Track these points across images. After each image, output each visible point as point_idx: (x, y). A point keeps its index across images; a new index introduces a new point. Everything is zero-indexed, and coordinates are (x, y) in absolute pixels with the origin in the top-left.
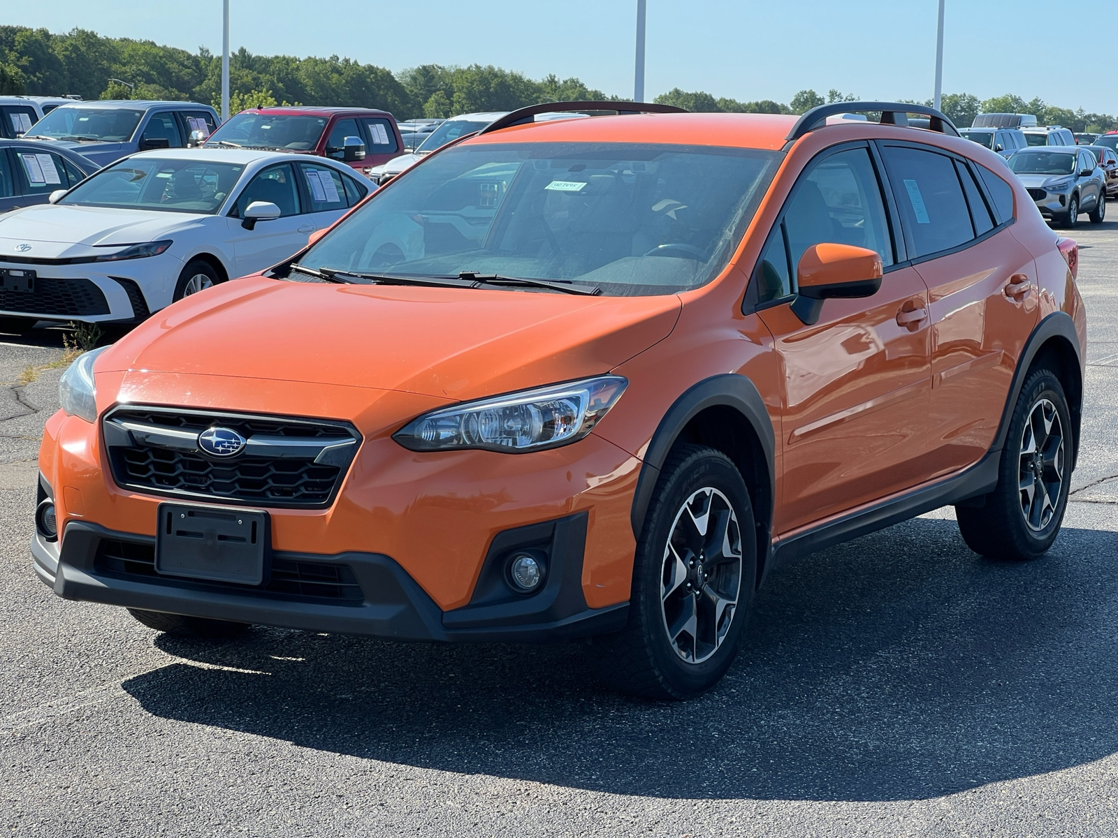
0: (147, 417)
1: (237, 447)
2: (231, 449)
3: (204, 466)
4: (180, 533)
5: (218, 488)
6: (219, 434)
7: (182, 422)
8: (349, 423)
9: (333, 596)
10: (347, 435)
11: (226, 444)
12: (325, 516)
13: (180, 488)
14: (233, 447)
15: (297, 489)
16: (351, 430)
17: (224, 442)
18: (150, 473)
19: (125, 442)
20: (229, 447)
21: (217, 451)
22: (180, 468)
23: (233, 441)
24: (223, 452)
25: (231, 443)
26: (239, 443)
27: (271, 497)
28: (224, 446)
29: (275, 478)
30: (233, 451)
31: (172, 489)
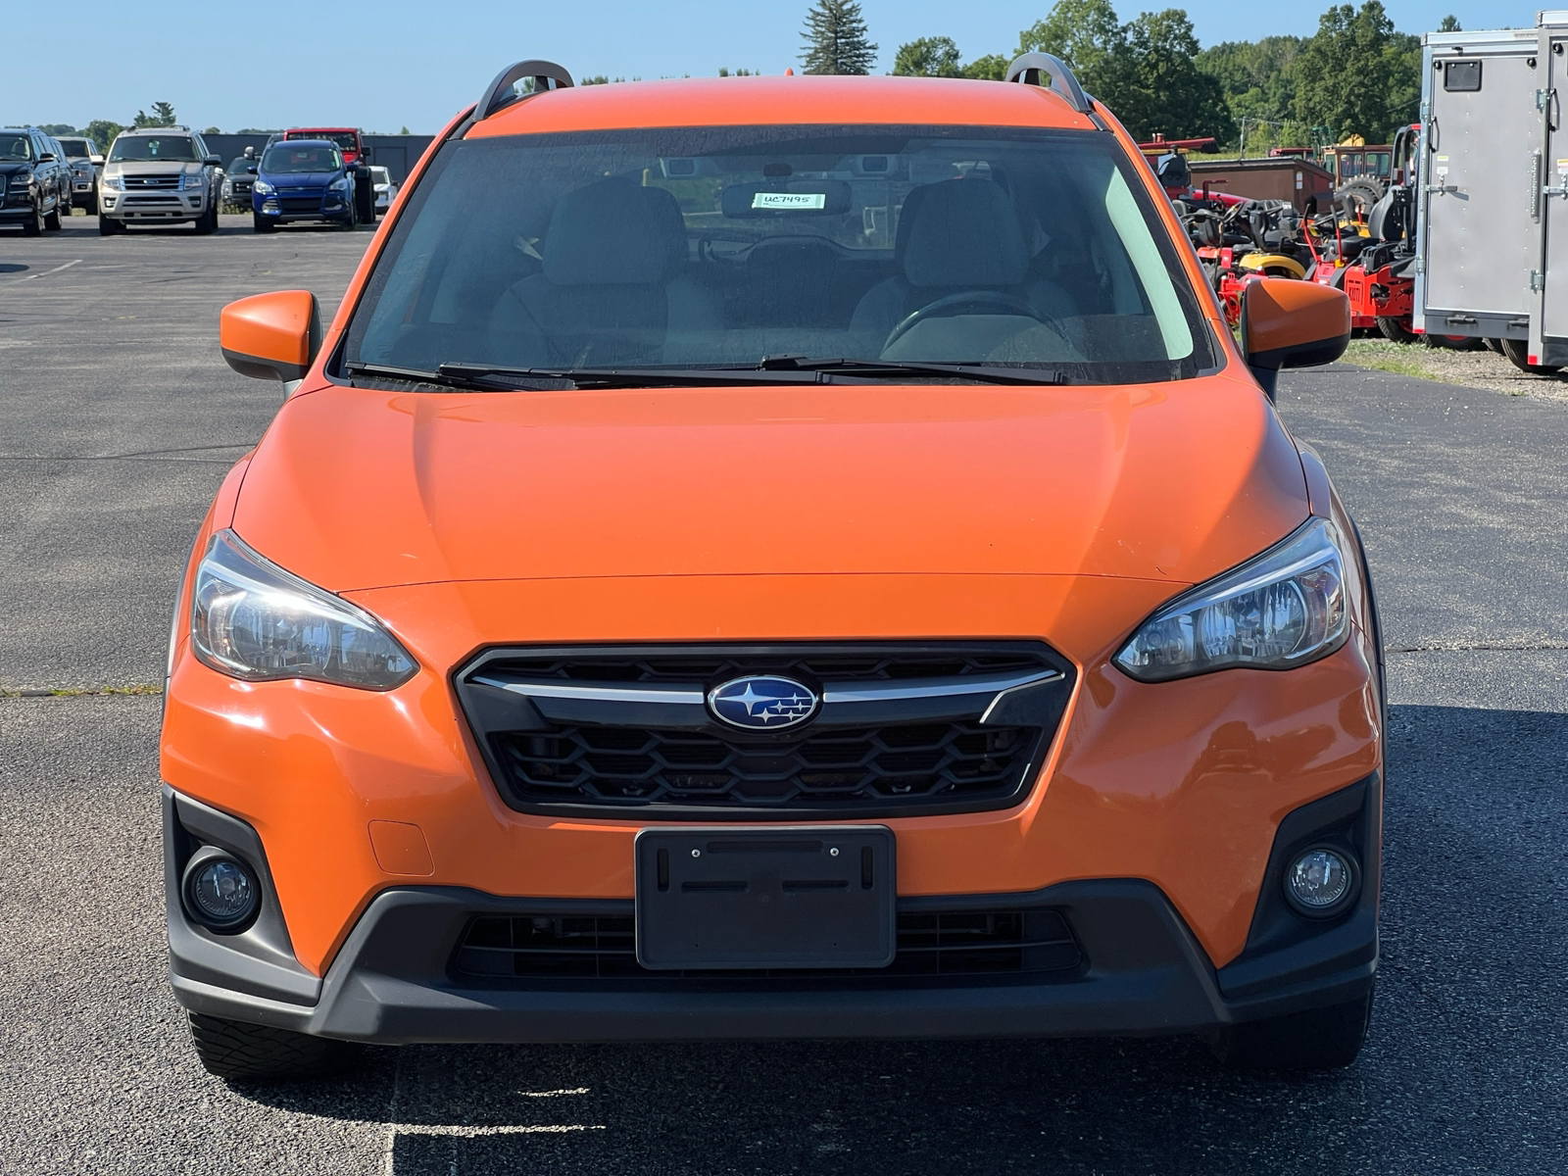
0: (552, 669)
1: (805, 711)
2: (791, 715)
3: (719, 753)
4: (687, 887)
5: (751, 791)
6: (758, 689)
7: (642, 672)
8: (1040, 643)
9: (1007, 969)
10: (1039, 665)
11: (780, 707)
12: (1019, 820)
13: (660, 800)
14: (796, 711)
15: (935, 778)
16: (1045, 655)
17: (776, 702)
18: (583, 777)
19: (523, 723)
20: (786, 711)
21: (761, 721)
22: (661, 762)
23: (795, 698)
24: (771, 721)
25: (791, 702)
26: (810, 702)
27: (879, 796)
28: (776, 711)
29: (883, 760)
30: (795, 718)
31: (647, 804)
